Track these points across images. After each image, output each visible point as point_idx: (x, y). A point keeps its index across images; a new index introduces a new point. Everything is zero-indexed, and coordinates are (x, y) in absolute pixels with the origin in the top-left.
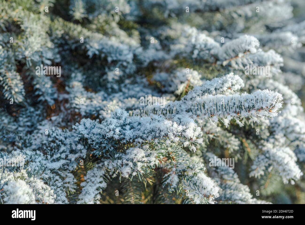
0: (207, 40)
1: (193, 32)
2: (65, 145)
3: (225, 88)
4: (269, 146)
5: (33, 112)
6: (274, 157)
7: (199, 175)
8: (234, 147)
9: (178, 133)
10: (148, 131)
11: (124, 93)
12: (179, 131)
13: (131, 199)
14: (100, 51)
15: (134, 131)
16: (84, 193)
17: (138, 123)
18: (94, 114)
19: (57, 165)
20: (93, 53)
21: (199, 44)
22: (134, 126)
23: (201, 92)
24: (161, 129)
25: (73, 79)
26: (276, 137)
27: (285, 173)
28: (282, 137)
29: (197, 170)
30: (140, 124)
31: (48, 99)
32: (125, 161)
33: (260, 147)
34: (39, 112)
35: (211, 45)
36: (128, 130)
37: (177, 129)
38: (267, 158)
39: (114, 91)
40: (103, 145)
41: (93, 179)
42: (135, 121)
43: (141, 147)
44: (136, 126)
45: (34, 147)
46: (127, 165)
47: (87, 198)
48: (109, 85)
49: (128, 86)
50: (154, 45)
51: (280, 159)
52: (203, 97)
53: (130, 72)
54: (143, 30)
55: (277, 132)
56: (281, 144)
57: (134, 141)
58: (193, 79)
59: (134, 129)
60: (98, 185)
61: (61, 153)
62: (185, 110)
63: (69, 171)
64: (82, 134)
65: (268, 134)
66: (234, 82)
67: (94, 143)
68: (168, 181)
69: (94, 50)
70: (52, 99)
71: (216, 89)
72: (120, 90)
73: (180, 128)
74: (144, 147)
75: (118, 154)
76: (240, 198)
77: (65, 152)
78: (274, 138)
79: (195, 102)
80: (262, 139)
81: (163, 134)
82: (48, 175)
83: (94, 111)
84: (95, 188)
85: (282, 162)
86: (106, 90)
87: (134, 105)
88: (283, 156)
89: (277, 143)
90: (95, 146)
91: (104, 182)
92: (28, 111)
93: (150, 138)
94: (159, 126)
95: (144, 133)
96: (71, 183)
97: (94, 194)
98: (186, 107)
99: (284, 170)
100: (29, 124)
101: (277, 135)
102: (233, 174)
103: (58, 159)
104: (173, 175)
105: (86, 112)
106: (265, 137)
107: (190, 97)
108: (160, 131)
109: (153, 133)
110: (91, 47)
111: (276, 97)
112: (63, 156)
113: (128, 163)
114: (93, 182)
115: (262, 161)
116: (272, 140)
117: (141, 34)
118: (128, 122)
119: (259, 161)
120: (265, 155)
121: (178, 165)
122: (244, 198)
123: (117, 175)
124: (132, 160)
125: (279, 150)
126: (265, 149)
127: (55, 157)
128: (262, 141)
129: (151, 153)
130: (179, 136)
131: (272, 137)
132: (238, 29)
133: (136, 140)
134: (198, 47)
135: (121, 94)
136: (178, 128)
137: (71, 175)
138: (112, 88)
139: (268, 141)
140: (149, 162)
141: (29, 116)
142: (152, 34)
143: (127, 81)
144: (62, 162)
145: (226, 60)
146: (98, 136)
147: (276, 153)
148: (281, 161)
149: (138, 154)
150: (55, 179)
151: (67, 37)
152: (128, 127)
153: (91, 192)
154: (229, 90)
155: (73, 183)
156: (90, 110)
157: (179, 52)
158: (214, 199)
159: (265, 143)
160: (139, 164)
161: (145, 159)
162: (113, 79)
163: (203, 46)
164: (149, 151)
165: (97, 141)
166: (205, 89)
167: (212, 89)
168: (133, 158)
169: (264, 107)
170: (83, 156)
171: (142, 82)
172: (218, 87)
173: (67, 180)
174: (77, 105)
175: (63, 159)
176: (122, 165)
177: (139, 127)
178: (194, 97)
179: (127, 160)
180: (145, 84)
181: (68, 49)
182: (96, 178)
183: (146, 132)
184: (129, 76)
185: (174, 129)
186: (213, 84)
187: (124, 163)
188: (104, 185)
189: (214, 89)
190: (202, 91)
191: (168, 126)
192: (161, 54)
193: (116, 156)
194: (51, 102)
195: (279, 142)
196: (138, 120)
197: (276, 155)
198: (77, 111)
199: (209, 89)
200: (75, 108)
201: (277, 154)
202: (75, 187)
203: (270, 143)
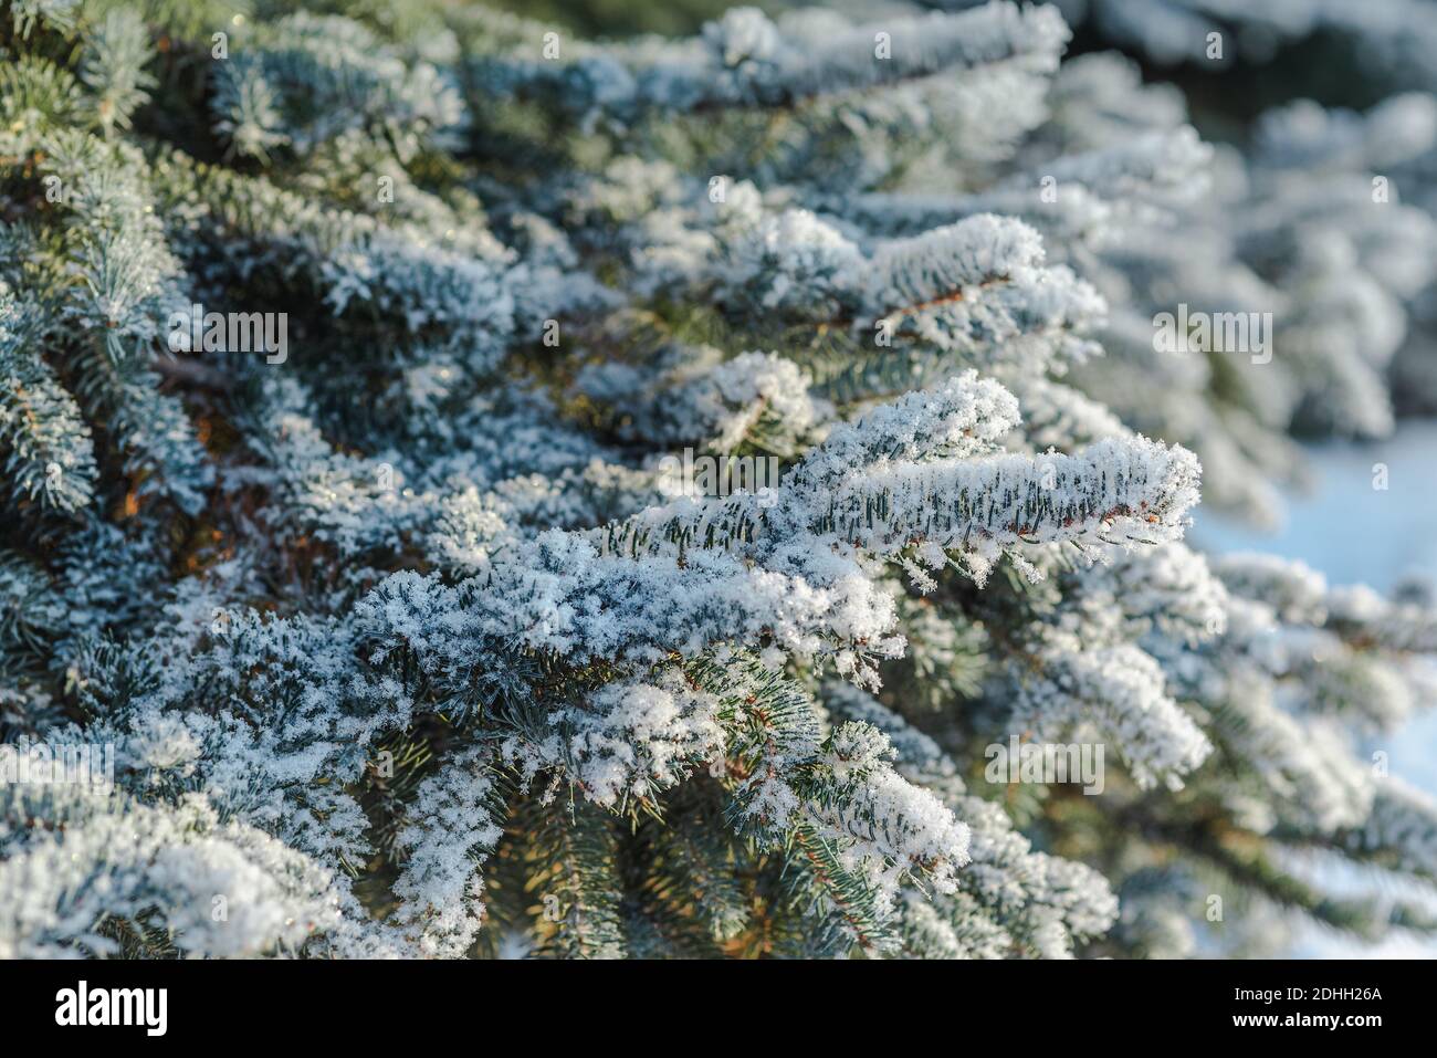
0: (820, 238)
1: (744, 200)
2: (318, 681)
3: (955, 434)
4: (1062, 643)
5: (118, 546)
6: (1096, 688)
7: (876, 778)
8: (936, 653)
9: (814, 622)
10: (685, 615)
11: (484, 456)
12: (819, 613)
13: (572, 884)
14: (377, 286)
15: (618, 616)
16: (417, 872)
17: (627, 583)
18: (394, 546)
19: (304, 765)
20: (350, 293)
21: (795, 251)
22: (614, 597)
23: (863, 451)
24: (748, 608)
25: (275, 405)
26: (1087, 605)
27: (1146, 750)
28: (1108, 607)
29: (869, 759)
30: (635, 587)
31: (181, 487)
32: (598, 740)
33: (1031, 648)
34: (144, 546)
35: (835, 253)
36: (596, 614)
37: (810, 604)
38: (1062, 689)
39: (438, 447)
40: (491, 677)
41: (450, 814)
42: (617, 578)
43: (652, 679)
44: (623, 596)
45: (170, 692)
46: (606, 754)
47: (437, 892)
48: (416, 425)
49: (486, 422)
50: (550, 248)
51: (1123, 693)
52: (871, 468)
53: (486, 367)
54: (490, 186)
55: (1087, 586)
56: (1104, 633)
57: (620, 657)
58: (783, 391)
59: (617, 610)
60: (472, 838)
61: (310, 716)
62: (804, 524)
63: (338, 788)
64: (399, 636)
65: (1056, 597)
66: (988, 406)
67: (452, 671)
68: (755, 808)
69: (354, 283)
70: (194, 489)
71: (918, 437)
72: (464, 445)
73: (823, 600)
74: (666, 679)
75: (561, 713)
76: (987, 854)
77: (323, 710)
78: (1075, 610)
79: (845, 492)
80: (1033, 617)
81: (753, 625)
82: (276, 807)
83: (389, 535)
84: (462, 849)
85: (1131, 703)
86: (404, 441)
87: (541, 505)
88: (1132, 683)
89: (1090, 630)
90: (458, 684)
91: (491, 826)
92: (100, 544)
93: (695, 645)
94: (736, 596)
95: (667, 625)
96: (352, 833)
97: (465, 875)
98: (810, 511)
99: (1140, 737)
100: (108, 594)
101: (1090, 597)
102: (939, 760)
103: (302, 743)
104: (772, 782)
105: (359, 542)
106: (1041, 607)
107: (823, 473)
108: (743, 615)
109: (709, 625)
110: (342, 271)
111: (1179, 465)
112: (321, 726)
113: (610, 745)
114: (449, 828)
115: (1046, 705)
116: (1070, 620)
117: (487, 202)
118: (595, 581)
119: (1035, 705)
120: (1056, 680)
121: (788, 743)
122: (1004, 854)
123: (555, 793)
124: (628, 734)
125: (1108, 659)
126: (1052, 655)
127: (291, 732)
128: (1036, 626)
129: (694, 703)
130: (819, 634)
131: (1068, 606)
132: (868, 176)
133: (632, 653)
134: (791, 263)
135: (471, 456)
136: (813, 601)
137: (346, 801)
138: (429, 435)
139: (1055, 622)
140: (689, 737)
141: (105, 564)
142: (528, 203)
143: (480, 404)
144: (322, 750)
145: (890, 309)
146: (468, 643)
147: (1101, 669)
148: (1126, 701)
149: (655, 711)
150: (297, 823)
151: (220, 230)
152: (593, 603)
153: (450, 868)
154: (972, 442)
155: (358, 832)
156: (376, 532)
157: (669, 277)
158: (952, 869)
159: (1049, 633)
160: (661, 750)
161: (681, 728)
162: (432, 398)
163: (808, 260)
164: (689, 694)
165: (465, 661)
166: (878, 437)
167: (906, 437)
168: (635, 723)
169: (1134, 505)
170: (402, 722)
171: (529, 404)
172: (927, 431)
173: (337, 822)
174: (320, 512)
175: (320, 738)
176: (586, 756)
177: (637, 599)
178: (838, 471)
179: (608, 735)
180: (542, 411)
181: (218, 279)
182: (463, 810)
183: (677, 619)
184: (484, 383)
185: (800, 605)
186: (905, 417)
187: (594, 749)
188: (491, 835)
189: (912, 437)
190: (863, 445)
191: (773, 594)
192: (585, 287)
193: (553, 719)
194: (196, 504)
195: (1099, 625)
196: (629, 572)
197: (1103, 679)
198: (323, 535)
199: (892, 439)
200: (314, 525)
201: (1106, 672)
202: (366, 849)
203: (1066, 631)
